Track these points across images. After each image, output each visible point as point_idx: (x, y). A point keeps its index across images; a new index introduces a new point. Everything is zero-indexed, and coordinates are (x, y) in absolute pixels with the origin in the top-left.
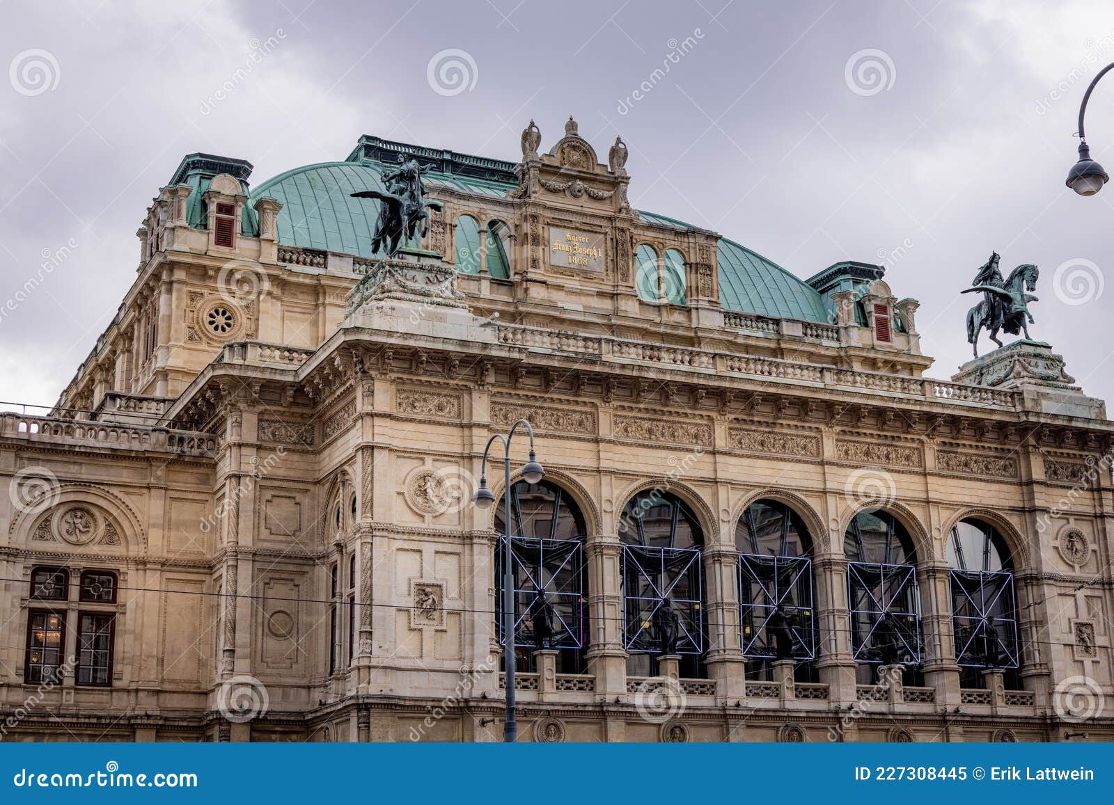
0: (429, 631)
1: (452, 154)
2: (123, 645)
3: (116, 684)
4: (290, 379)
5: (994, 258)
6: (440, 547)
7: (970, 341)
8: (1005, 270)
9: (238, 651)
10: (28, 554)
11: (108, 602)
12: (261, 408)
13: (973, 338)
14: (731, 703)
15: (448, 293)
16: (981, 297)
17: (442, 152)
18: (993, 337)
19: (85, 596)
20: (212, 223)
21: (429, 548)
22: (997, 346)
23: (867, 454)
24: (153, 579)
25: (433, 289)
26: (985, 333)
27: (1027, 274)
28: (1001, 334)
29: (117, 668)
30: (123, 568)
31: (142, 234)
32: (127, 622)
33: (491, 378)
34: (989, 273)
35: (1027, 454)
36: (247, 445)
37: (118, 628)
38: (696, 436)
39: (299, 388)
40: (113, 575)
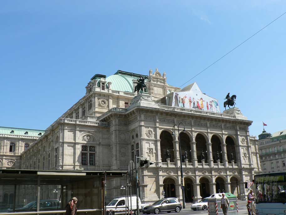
0: (151, 156)
1: (133, 74)
2: (97, 158)
3: (96, 165)
4: (124, 114)
5: (229, 94)
6: (152, 142)
7: (224, 107)
8: (231, 96)
9: (117, 159)
10: (81, 144)
11: (93, 151)
12: (119, 119)
13: (225, 106)
14: (196, 167)
15: (150, 100)
16: (227, 100)
17: (131, 73)
18: (228, 106)
19: (90, 150)
20: (101, 86)
21: (150, 142)
22: (229, 108)
23: (213, 126)
24: (101, 148)
25: (148, 99)
26: (227, 105)
27: (234, 96)
28: (230, 106)
29: (96, 162)
30: (96, 146)
31: (87, 87)
32: (97, 155)
33: (159, 114)
34: (228, 96)
35: (236, 126)
36: (117, 125)
37: (96, 156)
38: (189, 123)
39: (125, 115)
40: (94, 147)
